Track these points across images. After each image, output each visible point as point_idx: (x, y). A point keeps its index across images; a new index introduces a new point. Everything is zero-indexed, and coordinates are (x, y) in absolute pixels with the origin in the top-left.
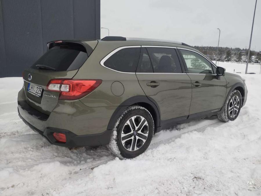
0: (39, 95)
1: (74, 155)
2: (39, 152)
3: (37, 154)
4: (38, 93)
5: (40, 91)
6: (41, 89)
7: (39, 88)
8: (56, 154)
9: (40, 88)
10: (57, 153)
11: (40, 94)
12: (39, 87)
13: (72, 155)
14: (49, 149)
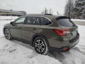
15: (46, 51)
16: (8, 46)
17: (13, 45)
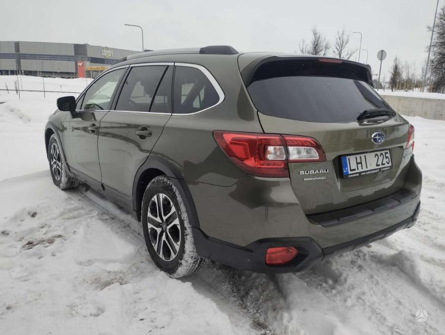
0: (386, 165)
4: (383, 164)
5: (387, 157)
6: (386, 153)
7: (381, 154)
9: (383, 152)
11: (388, 163)
12: (379, 153)
15: (186, 256)
16: (37, 216)
17: (62, 214)
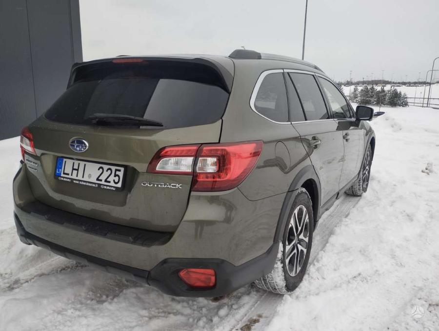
0: (112, 184)
1: (184, 307)
2: (102, 314)
3: (99, 320)
4: (106, 181)
5: (116, 176)
6: (117, 170)
7: (110, 169)
8: (144, 313)
9: (114, 168)
10: (145, 309)
11: (116, 183)
12: (106, 167)
13: (179, 307)
14: (124, 305)
